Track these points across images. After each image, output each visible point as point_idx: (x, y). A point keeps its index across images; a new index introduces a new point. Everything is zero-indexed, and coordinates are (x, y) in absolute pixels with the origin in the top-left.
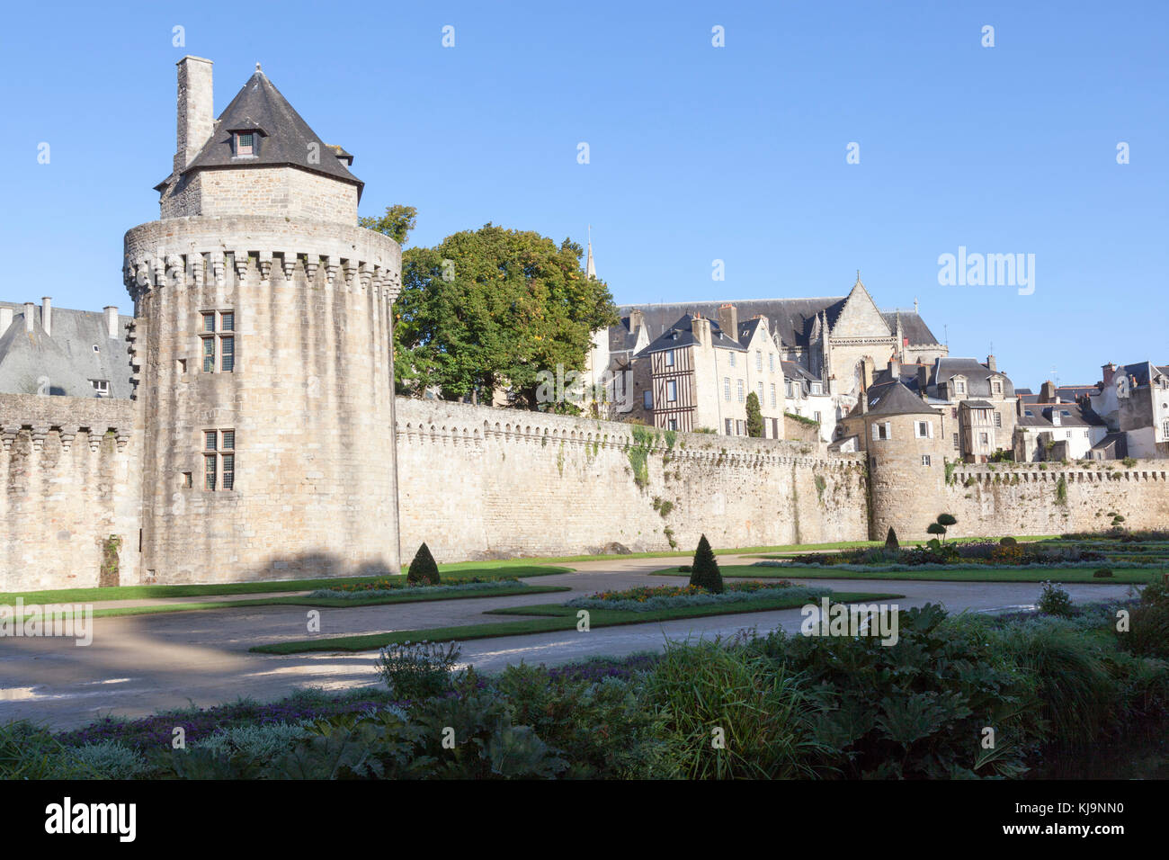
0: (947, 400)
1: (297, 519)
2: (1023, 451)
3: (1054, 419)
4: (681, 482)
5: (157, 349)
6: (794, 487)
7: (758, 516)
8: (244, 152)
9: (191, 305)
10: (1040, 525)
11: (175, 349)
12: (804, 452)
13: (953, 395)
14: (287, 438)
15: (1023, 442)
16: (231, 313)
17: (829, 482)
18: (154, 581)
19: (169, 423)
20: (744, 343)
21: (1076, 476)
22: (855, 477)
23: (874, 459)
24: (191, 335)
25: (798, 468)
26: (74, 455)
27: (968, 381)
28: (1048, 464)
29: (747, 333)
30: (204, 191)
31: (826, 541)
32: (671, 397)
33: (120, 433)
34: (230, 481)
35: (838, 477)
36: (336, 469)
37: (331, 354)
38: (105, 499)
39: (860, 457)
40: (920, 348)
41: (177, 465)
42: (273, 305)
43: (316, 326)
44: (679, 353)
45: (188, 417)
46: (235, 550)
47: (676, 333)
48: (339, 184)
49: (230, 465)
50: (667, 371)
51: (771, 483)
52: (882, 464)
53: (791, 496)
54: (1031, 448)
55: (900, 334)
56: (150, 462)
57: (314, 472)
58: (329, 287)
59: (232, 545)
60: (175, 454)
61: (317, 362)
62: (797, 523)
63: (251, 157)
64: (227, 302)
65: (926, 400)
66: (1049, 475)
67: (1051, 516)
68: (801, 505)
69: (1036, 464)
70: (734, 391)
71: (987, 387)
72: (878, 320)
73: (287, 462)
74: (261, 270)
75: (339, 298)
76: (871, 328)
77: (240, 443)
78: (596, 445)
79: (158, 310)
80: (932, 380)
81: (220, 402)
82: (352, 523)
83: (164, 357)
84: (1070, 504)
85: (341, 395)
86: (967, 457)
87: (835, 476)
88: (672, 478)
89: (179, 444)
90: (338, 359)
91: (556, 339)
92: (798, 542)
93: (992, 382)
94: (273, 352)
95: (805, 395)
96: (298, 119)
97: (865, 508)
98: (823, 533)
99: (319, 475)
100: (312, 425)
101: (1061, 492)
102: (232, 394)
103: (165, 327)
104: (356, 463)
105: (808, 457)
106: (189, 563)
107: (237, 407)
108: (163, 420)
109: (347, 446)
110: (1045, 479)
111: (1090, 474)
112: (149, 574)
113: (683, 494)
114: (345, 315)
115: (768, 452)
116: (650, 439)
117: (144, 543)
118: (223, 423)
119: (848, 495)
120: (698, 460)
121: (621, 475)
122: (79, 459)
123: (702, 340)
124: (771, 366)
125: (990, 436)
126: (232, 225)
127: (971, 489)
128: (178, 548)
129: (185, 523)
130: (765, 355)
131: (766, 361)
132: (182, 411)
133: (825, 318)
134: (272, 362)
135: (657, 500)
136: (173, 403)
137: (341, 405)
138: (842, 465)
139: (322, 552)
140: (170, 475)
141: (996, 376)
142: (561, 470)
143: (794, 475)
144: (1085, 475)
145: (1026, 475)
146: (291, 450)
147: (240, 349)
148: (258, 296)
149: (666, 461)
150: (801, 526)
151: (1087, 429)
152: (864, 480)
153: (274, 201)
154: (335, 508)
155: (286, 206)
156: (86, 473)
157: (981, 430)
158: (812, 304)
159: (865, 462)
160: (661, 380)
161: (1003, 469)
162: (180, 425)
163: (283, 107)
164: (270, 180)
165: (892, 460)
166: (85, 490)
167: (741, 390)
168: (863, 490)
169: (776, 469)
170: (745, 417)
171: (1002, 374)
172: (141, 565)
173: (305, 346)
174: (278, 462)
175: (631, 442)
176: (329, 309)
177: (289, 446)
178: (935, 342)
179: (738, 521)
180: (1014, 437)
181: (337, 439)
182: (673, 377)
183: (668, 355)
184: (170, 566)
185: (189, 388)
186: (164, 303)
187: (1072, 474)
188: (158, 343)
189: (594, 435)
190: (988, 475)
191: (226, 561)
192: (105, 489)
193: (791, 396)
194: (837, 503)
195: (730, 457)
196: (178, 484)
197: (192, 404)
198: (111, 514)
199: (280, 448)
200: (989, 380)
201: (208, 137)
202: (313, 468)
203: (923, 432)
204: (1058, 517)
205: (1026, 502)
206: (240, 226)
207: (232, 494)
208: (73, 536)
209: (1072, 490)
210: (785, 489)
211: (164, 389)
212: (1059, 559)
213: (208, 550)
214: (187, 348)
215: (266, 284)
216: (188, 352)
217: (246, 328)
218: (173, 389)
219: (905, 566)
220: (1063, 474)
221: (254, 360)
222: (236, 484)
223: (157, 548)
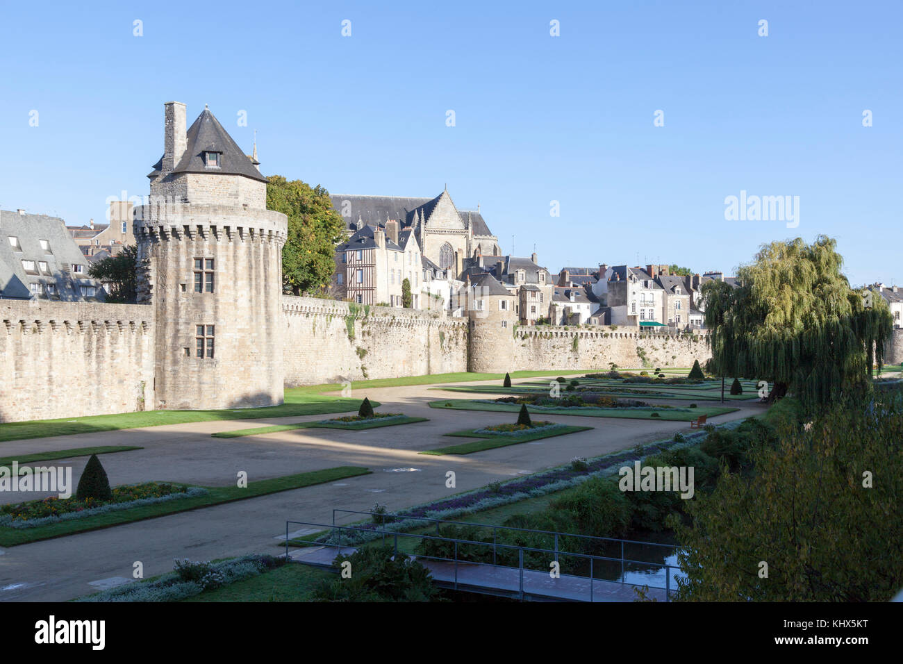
0: (514, 284)
1: (247, 374)
2: (555, 317)
3: (571, 297)
4: (371, 337)
5: (165, 277)
6: (428, 339)
7: (410, 357)
8: (212, 164)
9: (188, 254)
10: (562, 364)
11: (178, 278)
12: (435, 317)
13: (517, 281)
14: (241, 330)
15: (555, 312)
16: (212, 260)
17: (447, 335)
18: (165, 407)
19: (174, 320)
20: (402, 246)
21: (584, 335)
22: (461, 332)
23: (473, 322)
24: (189, 270)
25: (431, 326)
26: (125, 337)
27: (526, 273)
28: (569, 327)
29: (403, 239)
30: (189, 185)
31: (443, 373)
32: (359, 280)
33: (148, 324)
34: (212, 354)
35: (451, 332)
36: (264, 347)
37: (263, 283)
38: (138, 363)
39: (465, 320)
40: (481, 237)
41: (180, 343)
42: (235, 256)
43: (256, 268)
44: (366, 253)
45: (187, 317)
46: (214, 391)
47: (364, 239)
48: (259, 182)
49: (212, 344)
50: (357, 263)
51: (416, 337)
52: (478, 325)
53: (427, 345)
54: (559, 316)
55: (470, 228)
56: (161, 340)
57: (254, 349)
58: (262, 246)
59: (213, 389)
60: (179, 337)
61: (256, 288)
62: (429, 361)
63: (216, 167)
64: (210, 253)
65: (505, 285)
66: (569, 334)
67: (569, 358)
68: (432, 350)
69: (563, 327)
70: (396, 277)
71: (536, 278)
72: (457, 218)
73: (242, 344)
74: (229, 236)
75: (266, 251)
76: (452, 223)
77: (218, 332)
78: (331, 316)
79: (165, 254)
80: (505, 272)
81: (206, 309)
82: (271, 376)
83: (171, 282)
84: (579, 351)
85: (267, 306)
86: (523, 321)
87: (450, 331)
88: (366, 334)
89: (181, 332)
90: (265, 286)
91: (319, 252)
92: (429, 374)
93: (540, 274)
94: (235, 282)
95: (433, 279)
96: (232, 141)
97: (466, 352)
98: (442, 367)
99: (257, 351)
100: (254, 323)
101: (575, 344)
102: (213, 305)
103: (171, 265)
104: (272, 343)
105: (437, 320)
106: (188, 398)
107: (216, 313)
108: (170, 317)
109: (269, 334)
110: (567, 336)
111: (592, 334)
112: (161, 403)
113: (371, 345)
114: (268, 261)
115: (416, 317)
116: (358, 311)
117: (156, 386)
118: (208, 321)
119: (457, 343)
120: (379, 323)
121: (342, 334)
122: (127, 339)
123: (380, 245)
124: (416, 261)
125: (537, 308)
126: (215, 210)
127: (526, 341)
128: (181, 389)
129: (186, 376)
130: (413, 254)
131: (413, 258)
132: (183, 313)
133: (422, 214)
134: (234, 288)
135: (358, 349)
136: (177, 309)
137: (267, 312)
138: (454, 325)
139: (259, 392)
140: (175, 348)
141: (542, 271)
142: (314, 332)
143: (429, 331)
144: (589, 334)
145: (556, 333)
146: (244, 337)
147: (217, 280)
148: (227, 251)
149: (363, 324)
150: (431, 362)
151: (589, 304)
152: (466, 335)
153: (230, 194)
154: (264, 368)
155: (237, 198)
156: (130, 347)
157: (532, 304)
158: (412, 202)
159: (468, 324)
160: (353, 269)
161: (544, 329)
162: (181, 321)
163: (224, 134)
164: (228, 182)
165: (484, 323)
166: (129, 356)
167: (400, 277)
168: (465, 341)
169: (420, 328)
170: (400, 293)
171: (545, 269)
172: (155, 397)
173: (251, 279)
174: (237, 344)
175: (349, 313)
176: (262, 258)
177: (243, 335)
178: (490, 234)
179: (399, 361)
180: (550, 309)
181: (265, 331)
182: (361, 268)
183: (358, 253)
184: (175, 399)
185: (188, 300)
186: (170, 250)
187: (582, 333)
188: (165, 273)
189: (331, 310)
190: (536, 333)
191: (210, 397)
192: (139, 356)
193: (425, 280)
194: (450, 348)
195: (397, 321)
196: (181, 354)
197: (189, 310)
198: (141, 369)
199: (238, 336)
200: (538, 273)
201: (184, 150)
202: (254, 347)
203: (503, 307)
204: (572, 360)
205: (556, 350)
206: (220, 212)
207: (213, 360)
208: (125, 382)
209: (581, 342)
210: (424, 341)
211: (170, 300)
212: (630, 406)
213: (200, 391)
214: (186, 278)
215: (231, 244)
216: (186, 280)
217: (220, 269)
218: (177, 300)
219: (563, 407)
220: (577, 333)
221: (225, 287)
222: (215, 355)
223: (167, 389)
